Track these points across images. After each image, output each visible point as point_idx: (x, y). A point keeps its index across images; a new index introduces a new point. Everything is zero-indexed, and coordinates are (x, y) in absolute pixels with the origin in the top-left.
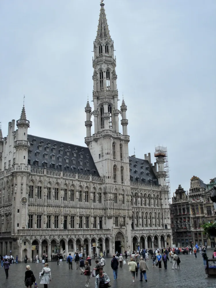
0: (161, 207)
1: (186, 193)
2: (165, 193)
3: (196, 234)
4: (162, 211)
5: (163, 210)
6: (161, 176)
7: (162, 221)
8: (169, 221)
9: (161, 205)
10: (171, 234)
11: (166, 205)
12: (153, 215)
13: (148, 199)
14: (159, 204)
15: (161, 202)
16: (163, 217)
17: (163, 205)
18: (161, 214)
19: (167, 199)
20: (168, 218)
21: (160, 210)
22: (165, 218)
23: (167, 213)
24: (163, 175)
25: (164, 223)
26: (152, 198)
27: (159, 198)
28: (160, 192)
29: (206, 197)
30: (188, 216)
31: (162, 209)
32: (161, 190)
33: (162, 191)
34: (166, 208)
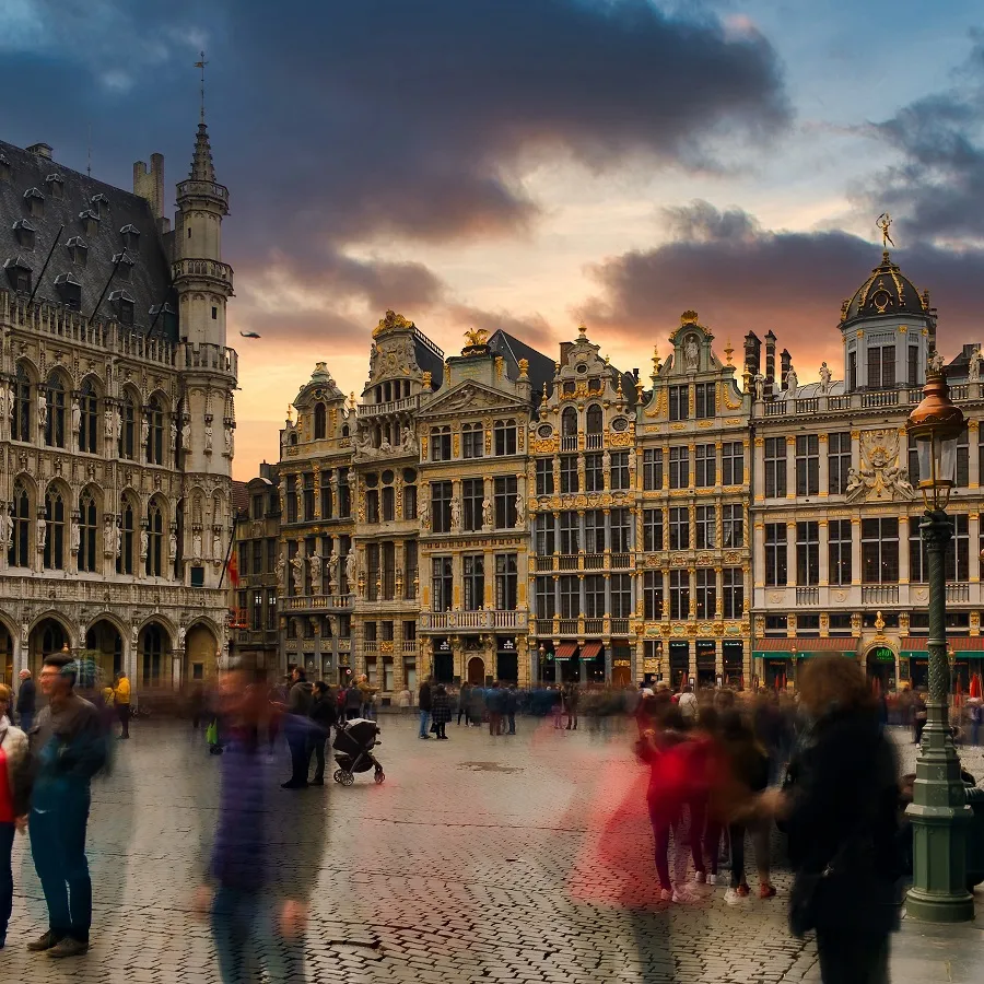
0: (179, 464)
1: (347, 405)
2: (208, 387)
3: (370, 629)
4: (182, 487)
5: (191, 484)
6: (193, 287)
7: (174, 546)
8: (220, 548)
9: (181, 454)
10: (220, 618)
11: (208, 453)
12: (110, 504)
13: (75, 406)
14: (168, 444)
15: (179, 435)
16: (187, 521)
17: (189, 452)
18: (174, 504)
19: (218, 423)
20: (216, 531)
21: (165, 482)
22: (198, 531)
23: (211, 502)
24: (208, 281)
25: (186, 555)
26: (108, 406)
27: (169, 414)
28: (181, 378)
29: (435, 430)
30: (344, 530)
31: (183, 476)
32: (184, 368)
33: (188, 374)
34: (204, 475)
